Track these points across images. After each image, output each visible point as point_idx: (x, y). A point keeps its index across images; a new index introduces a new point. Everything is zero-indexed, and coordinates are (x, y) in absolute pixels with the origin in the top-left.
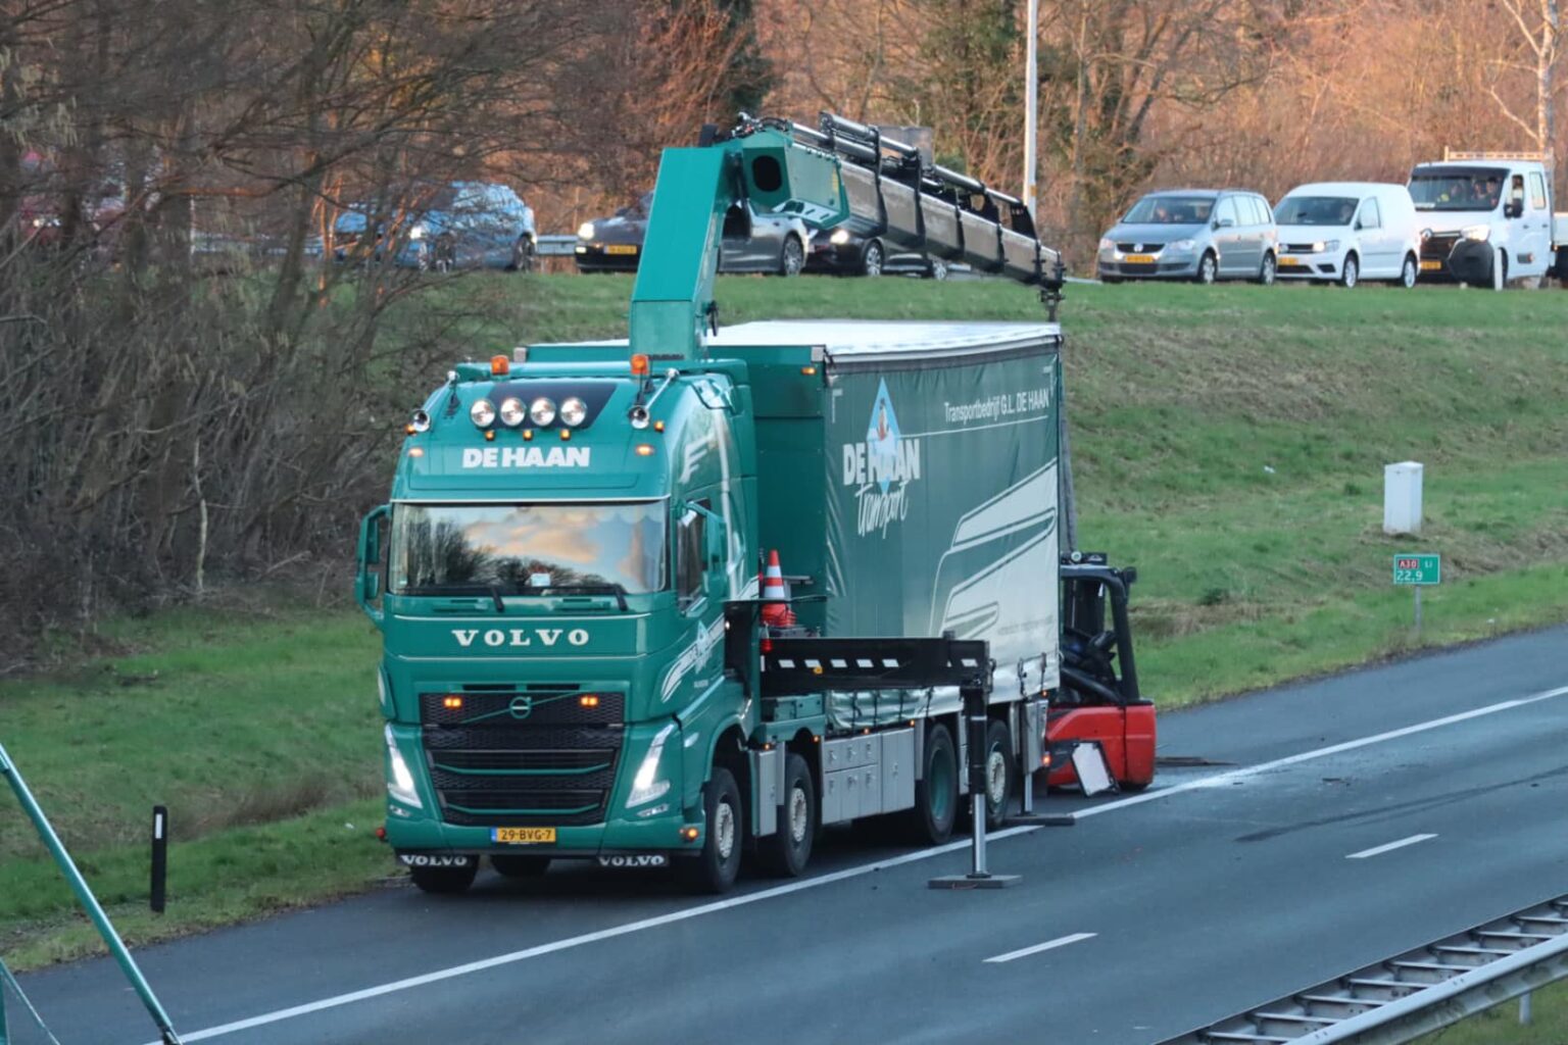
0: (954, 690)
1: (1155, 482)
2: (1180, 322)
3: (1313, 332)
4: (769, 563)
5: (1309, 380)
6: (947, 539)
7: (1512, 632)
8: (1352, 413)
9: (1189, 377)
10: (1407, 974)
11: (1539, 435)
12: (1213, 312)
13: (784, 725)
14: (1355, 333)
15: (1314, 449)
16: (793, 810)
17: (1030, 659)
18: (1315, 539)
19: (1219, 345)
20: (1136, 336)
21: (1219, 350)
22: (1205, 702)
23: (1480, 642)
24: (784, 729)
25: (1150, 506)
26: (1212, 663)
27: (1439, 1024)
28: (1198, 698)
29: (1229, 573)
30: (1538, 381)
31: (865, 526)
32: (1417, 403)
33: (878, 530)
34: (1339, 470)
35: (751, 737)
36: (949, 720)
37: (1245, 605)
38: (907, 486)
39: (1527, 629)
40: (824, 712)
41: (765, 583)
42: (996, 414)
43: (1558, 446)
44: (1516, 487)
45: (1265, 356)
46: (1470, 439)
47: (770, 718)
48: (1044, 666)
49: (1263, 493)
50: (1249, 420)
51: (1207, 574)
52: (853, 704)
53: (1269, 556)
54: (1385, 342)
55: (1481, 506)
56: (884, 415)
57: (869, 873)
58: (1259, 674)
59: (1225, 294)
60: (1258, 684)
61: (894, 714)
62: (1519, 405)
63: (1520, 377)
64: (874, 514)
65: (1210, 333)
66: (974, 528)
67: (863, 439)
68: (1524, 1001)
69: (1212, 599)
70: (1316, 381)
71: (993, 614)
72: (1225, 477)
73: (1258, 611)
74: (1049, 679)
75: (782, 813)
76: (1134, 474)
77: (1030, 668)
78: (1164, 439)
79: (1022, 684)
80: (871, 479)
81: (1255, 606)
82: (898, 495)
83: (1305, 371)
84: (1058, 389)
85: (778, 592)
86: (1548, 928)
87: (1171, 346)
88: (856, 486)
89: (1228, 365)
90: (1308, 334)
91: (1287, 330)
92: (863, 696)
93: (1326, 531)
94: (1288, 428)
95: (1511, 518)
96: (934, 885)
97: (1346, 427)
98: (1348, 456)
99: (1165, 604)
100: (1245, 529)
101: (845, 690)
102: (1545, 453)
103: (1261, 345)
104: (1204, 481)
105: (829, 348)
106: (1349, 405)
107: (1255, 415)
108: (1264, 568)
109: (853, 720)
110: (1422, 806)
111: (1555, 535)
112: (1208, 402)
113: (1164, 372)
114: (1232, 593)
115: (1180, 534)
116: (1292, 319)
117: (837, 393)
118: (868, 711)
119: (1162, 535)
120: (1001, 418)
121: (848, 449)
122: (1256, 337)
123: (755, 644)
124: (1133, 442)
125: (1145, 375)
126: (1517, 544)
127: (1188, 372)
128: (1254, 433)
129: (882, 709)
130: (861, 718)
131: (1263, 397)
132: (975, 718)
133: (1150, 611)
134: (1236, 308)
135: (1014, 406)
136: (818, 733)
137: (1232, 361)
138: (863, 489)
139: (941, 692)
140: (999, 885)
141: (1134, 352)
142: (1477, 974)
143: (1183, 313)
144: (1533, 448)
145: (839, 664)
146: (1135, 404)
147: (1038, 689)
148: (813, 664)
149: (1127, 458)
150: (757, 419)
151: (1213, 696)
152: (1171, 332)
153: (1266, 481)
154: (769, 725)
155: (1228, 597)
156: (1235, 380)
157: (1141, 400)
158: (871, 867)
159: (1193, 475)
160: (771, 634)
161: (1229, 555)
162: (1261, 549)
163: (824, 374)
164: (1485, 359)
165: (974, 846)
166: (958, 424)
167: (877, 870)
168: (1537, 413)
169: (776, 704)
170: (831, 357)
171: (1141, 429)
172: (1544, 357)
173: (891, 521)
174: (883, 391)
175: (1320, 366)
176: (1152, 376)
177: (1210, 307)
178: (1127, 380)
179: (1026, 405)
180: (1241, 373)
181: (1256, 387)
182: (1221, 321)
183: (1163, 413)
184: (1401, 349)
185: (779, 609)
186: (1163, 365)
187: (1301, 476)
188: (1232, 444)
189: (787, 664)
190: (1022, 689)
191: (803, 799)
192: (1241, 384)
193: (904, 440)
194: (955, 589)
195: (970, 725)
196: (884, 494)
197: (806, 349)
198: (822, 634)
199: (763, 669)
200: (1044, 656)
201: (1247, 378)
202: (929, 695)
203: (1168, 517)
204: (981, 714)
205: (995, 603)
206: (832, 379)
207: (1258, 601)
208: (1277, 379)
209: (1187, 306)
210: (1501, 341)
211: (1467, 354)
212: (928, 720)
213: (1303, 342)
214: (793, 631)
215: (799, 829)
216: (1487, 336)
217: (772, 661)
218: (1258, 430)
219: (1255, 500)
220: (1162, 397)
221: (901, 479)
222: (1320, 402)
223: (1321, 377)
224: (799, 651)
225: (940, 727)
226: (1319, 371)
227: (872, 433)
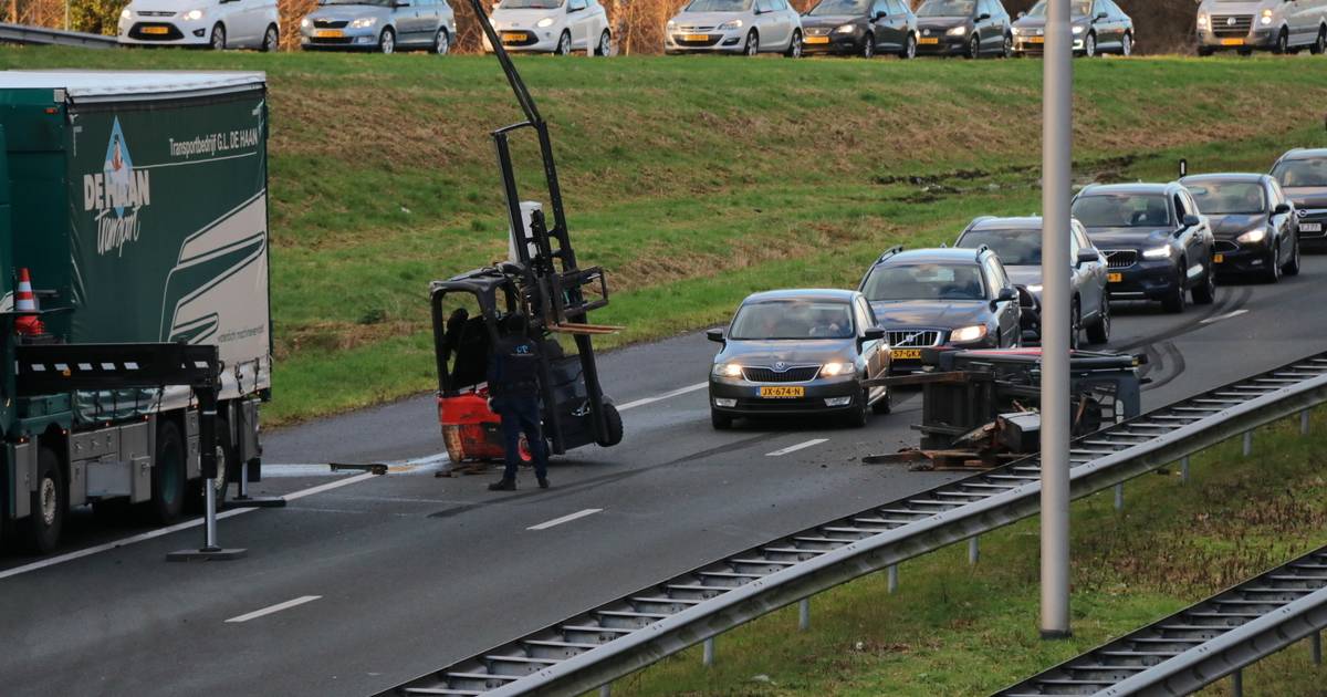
0: (186, 388)
1: (308, 221)
2: (324, 85)
3: (438, 92)
4: (22, 279)
5: (437, 133)
6: (173, 257)
7: (635, 342)
8: (475, 162)
9: (333, 132)
10: (612, 622)
11: (634, 179)
12: (351, 76)
13: (37, 420)
14: (473, 93)
15: (445, 192)
16: (43, 497)
17: (245, 363)
18: (452, 268)
19: (358, 104)
20: (286, 97)
21: (358, 108)
22: (382, 402)
23: (610, 350)
24: (38, 424)
25: (305, 242)
26: (384, 371)
27: (642, 664)
28: (375, 399)
29: (380, 297)
30: (632, 134)
31: (105, 246)
32: (528, 152)
33: (115, 249)
34: (466, 211)
35: (8, 433)
36: (177, 415)
37: (400, 323)
38: (139, 211)
39: (648, 339)
40: (70, 408)
41: (18, 296)
42: (213, 149)
43: (651, 188)
44: (618, 224)
45: (398, 114)
46: (576, 184)
47: (24, 414)
48: (257, 369)
49: (401, 231)
50: (388, 169)
51: (361, 297)
52: (96, 401)
53: (413, 283)
54: (499, 100)
55: (589, 240)
56: (118, 149)
57: (111, 550)
58: (424, 380)
59: (360, 61)
60: (426, 387)
61: (129, 410)
62: (616, 153)
63: (615, 129)
64: (113, 235)
65: (349, 94)
66: (197, 248)
67: (101, 170)
68: (707, 645)
69: (371, 319)
70: (443, 134)
71: (213, 323)
72: (369, 216)
73: (412, 327)
74: (262, 381)
75: (35, 496)
76: (289, 215)
77: (246, 370)
78: (315, 185)
79: (239, 384)
80: (108, 205)
81: (410, 324)
82: (132, 219)
83: (432, 126)
84: (265, 129)
85: (29, 305)
86: (725, 582)
87: (317, 105)
88: (95, 212)
89: (367, 121)
90: (434, 94)
91: (415, 90)
92: (104, 394)
93: (459, 261)
94: (420, 175)
95: (617, 249)
96: (171, 559)
97: (470, 173)
98: (473, 198)
99: (330, 323)
100: (390, 261)
101: (89, 390)
102: (639, 194)
103: (393, 103)
104: (351, 220)
105: (69, 90)
106: (471, 154)
107: (391, 164)
108: (411, 294)
109: (96, 415)
110: (585, 485)
111: (655, 263)
112: (350, 153)
113: (312, 128)
114: (388, 313)
115: (333, 265)
116: (419, 81)
117: (78, 129)
118: (109, 407)
119: (319, 266)
120: (218, 153)
121: (88, 179)
122: (390, 97)
123: (10, 351)
124: (288, 188)
125: (296, 130)
126: (623, 271)
127: (333, 127)
128: (391, 179)
129: (120, 406)
130: (103, 413)
131: (397, 148)
132: (206, 413)
133: (317, 329)
134: (371, 71)
135: (228, 143)
136: (65, 428)
137: (370, 118)
138: (102, 214)
139: (170, 390)
140: (228, 557)
141: (285, 110)
142: (671, 620)
143: (326, 77)
144: (629, 190)
145: (85, 367)
146: (289, 156)
147: (252, 389)
148: (62, 367)
149: (283, 201)
150: (9, 153)
151: (388, 398)
152: (317, 92)
153: (404, 220)
154: (23, 420)
155: (384, 316)
156: (374, 133)
157: (294, 152)
158: (113, 544)
159: (341, 215)
160: (23, 341)
161: (380, 282)
162: (407, 277)
163: (66, 113)
164: (586, 115)
165: (206, 524)
166: (182, 158)
167: (118, 547)
168: (631, 160)
169: (30, 402)
170: (71, 99)
171: (294, 176)
172: (635, 112)
173: (126, 241)
174: (117, 129)
175: (445, 121)
176: (302, 131)
177: (349, 71)
178: (281, 134)
179: (238, 142)
180: (378, 128)
181: (391, 140)
182: (360, 82)
183: (314, 163)
184: (513, 107)
185: (29, 321)
186: (311, 121)
187: (435, 215)
188: (373, 188)
189: (39, 367)
190: (240, 388)
191: (52, 487)
192: (379, 137)
193: (135, 170)
194: (181, 301)
195: (203, 420)
196: (120, 218)
197: (50, 92)
198: (68, 341)
199: (17, 372)
200: (257, 360)
201: (382, 132)
202: (161, 393)
203: (322, 251)
204: (213, 410)
205: (216, 314)
206: (72, 117)
207: (412, 320)
208: (409, 133)
209: (328, 70)
210: (597, 99)
211: (570, 110)
212: (159, 414)
213: (430, 101)
214: (42, 337)
215: (49, 513)
216: (585, 94)
217: (26, 367)
218: (397, 178)
219: (394, 236)
220: (313, 149)
221: (134, 206)
222: (447, 153)
223: (446, 131)
224: (50, 356)
225: (170, 424)
226: (444, 126)
227: (108, 165)
